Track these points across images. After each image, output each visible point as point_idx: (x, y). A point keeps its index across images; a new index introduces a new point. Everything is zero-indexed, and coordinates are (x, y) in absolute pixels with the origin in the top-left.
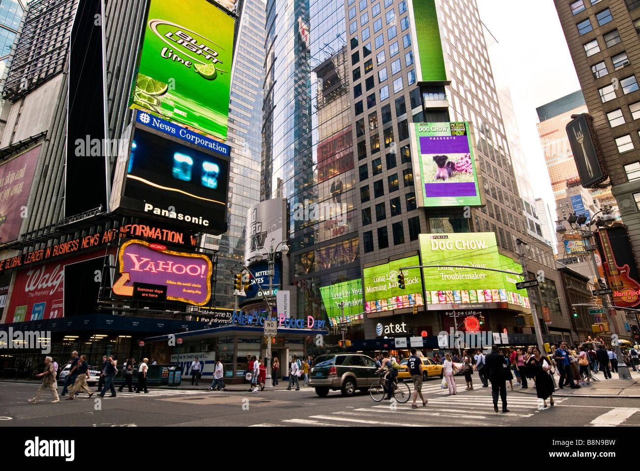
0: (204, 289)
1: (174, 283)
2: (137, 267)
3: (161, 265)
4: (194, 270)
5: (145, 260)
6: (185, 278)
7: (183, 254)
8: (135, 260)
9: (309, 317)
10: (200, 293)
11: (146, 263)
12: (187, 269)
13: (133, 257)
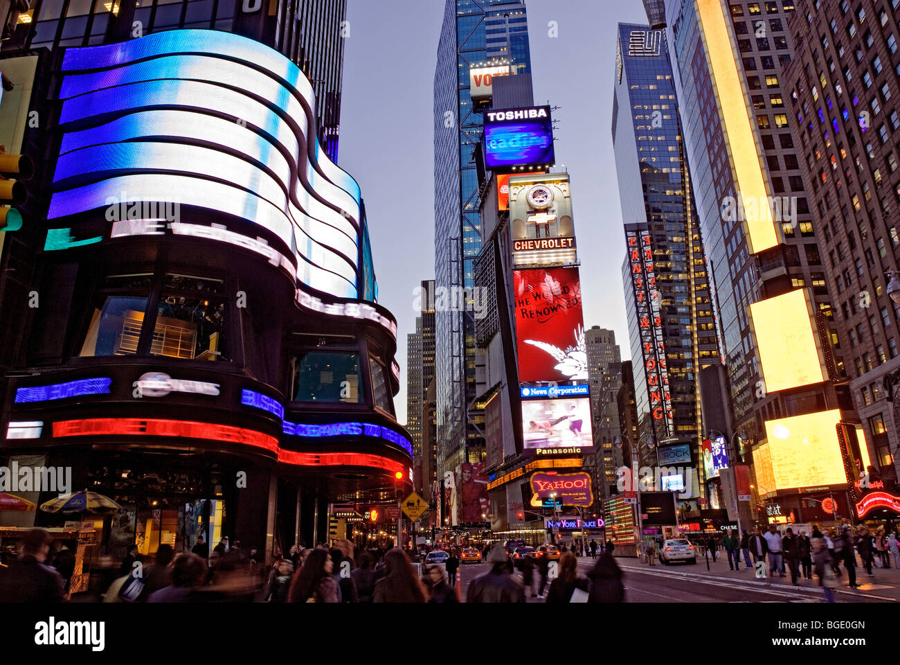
0: (588, 496)
1: (566, 495)
2: (542, 489)
3: (556, 485)
4: (578, 484)
5: (546, 483)
6: (574, 490)
7: (566, 475)
8: (540, 484)
9: (599, 520)
10: (585, 498)
11: (547, 485)
12: (574, 484)
13: (538, 482)
